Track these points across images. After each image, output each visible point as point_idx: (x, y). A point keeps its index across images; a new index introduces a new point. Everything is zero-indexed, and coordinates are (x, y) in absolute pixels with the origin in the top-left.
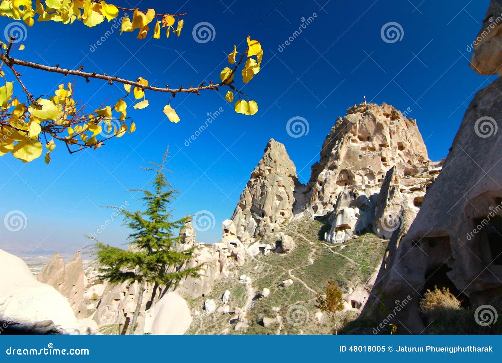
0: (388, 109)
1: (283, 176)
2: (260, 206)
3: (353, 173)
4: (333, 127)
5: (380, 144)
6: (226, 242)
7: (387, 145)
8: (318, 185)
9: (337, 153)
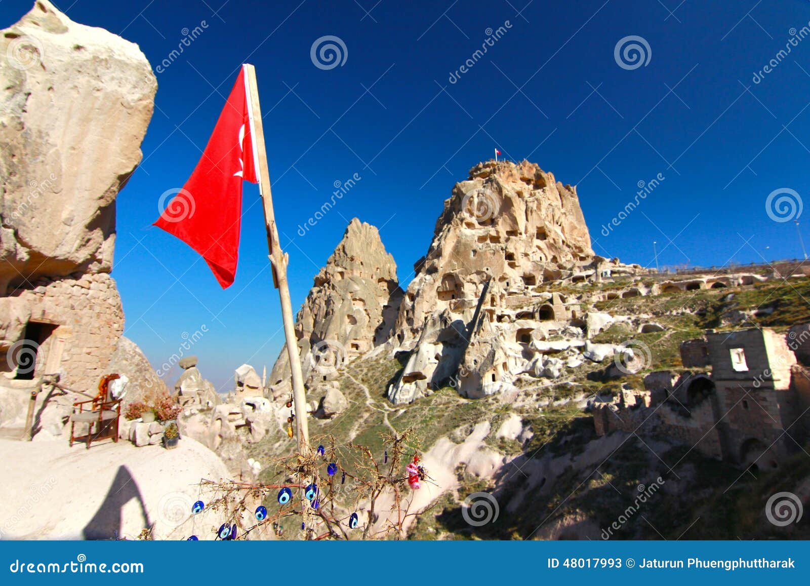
0: (530, 169)
1: (364, 281)
2: (322, 333)
3: (461, 279)
4: (447, 200)
5: (509, 230)
6: (238, 402)
7: (519, 232)
8: (407, 299)
9: (438, 246)
